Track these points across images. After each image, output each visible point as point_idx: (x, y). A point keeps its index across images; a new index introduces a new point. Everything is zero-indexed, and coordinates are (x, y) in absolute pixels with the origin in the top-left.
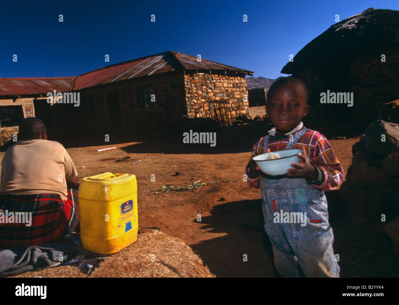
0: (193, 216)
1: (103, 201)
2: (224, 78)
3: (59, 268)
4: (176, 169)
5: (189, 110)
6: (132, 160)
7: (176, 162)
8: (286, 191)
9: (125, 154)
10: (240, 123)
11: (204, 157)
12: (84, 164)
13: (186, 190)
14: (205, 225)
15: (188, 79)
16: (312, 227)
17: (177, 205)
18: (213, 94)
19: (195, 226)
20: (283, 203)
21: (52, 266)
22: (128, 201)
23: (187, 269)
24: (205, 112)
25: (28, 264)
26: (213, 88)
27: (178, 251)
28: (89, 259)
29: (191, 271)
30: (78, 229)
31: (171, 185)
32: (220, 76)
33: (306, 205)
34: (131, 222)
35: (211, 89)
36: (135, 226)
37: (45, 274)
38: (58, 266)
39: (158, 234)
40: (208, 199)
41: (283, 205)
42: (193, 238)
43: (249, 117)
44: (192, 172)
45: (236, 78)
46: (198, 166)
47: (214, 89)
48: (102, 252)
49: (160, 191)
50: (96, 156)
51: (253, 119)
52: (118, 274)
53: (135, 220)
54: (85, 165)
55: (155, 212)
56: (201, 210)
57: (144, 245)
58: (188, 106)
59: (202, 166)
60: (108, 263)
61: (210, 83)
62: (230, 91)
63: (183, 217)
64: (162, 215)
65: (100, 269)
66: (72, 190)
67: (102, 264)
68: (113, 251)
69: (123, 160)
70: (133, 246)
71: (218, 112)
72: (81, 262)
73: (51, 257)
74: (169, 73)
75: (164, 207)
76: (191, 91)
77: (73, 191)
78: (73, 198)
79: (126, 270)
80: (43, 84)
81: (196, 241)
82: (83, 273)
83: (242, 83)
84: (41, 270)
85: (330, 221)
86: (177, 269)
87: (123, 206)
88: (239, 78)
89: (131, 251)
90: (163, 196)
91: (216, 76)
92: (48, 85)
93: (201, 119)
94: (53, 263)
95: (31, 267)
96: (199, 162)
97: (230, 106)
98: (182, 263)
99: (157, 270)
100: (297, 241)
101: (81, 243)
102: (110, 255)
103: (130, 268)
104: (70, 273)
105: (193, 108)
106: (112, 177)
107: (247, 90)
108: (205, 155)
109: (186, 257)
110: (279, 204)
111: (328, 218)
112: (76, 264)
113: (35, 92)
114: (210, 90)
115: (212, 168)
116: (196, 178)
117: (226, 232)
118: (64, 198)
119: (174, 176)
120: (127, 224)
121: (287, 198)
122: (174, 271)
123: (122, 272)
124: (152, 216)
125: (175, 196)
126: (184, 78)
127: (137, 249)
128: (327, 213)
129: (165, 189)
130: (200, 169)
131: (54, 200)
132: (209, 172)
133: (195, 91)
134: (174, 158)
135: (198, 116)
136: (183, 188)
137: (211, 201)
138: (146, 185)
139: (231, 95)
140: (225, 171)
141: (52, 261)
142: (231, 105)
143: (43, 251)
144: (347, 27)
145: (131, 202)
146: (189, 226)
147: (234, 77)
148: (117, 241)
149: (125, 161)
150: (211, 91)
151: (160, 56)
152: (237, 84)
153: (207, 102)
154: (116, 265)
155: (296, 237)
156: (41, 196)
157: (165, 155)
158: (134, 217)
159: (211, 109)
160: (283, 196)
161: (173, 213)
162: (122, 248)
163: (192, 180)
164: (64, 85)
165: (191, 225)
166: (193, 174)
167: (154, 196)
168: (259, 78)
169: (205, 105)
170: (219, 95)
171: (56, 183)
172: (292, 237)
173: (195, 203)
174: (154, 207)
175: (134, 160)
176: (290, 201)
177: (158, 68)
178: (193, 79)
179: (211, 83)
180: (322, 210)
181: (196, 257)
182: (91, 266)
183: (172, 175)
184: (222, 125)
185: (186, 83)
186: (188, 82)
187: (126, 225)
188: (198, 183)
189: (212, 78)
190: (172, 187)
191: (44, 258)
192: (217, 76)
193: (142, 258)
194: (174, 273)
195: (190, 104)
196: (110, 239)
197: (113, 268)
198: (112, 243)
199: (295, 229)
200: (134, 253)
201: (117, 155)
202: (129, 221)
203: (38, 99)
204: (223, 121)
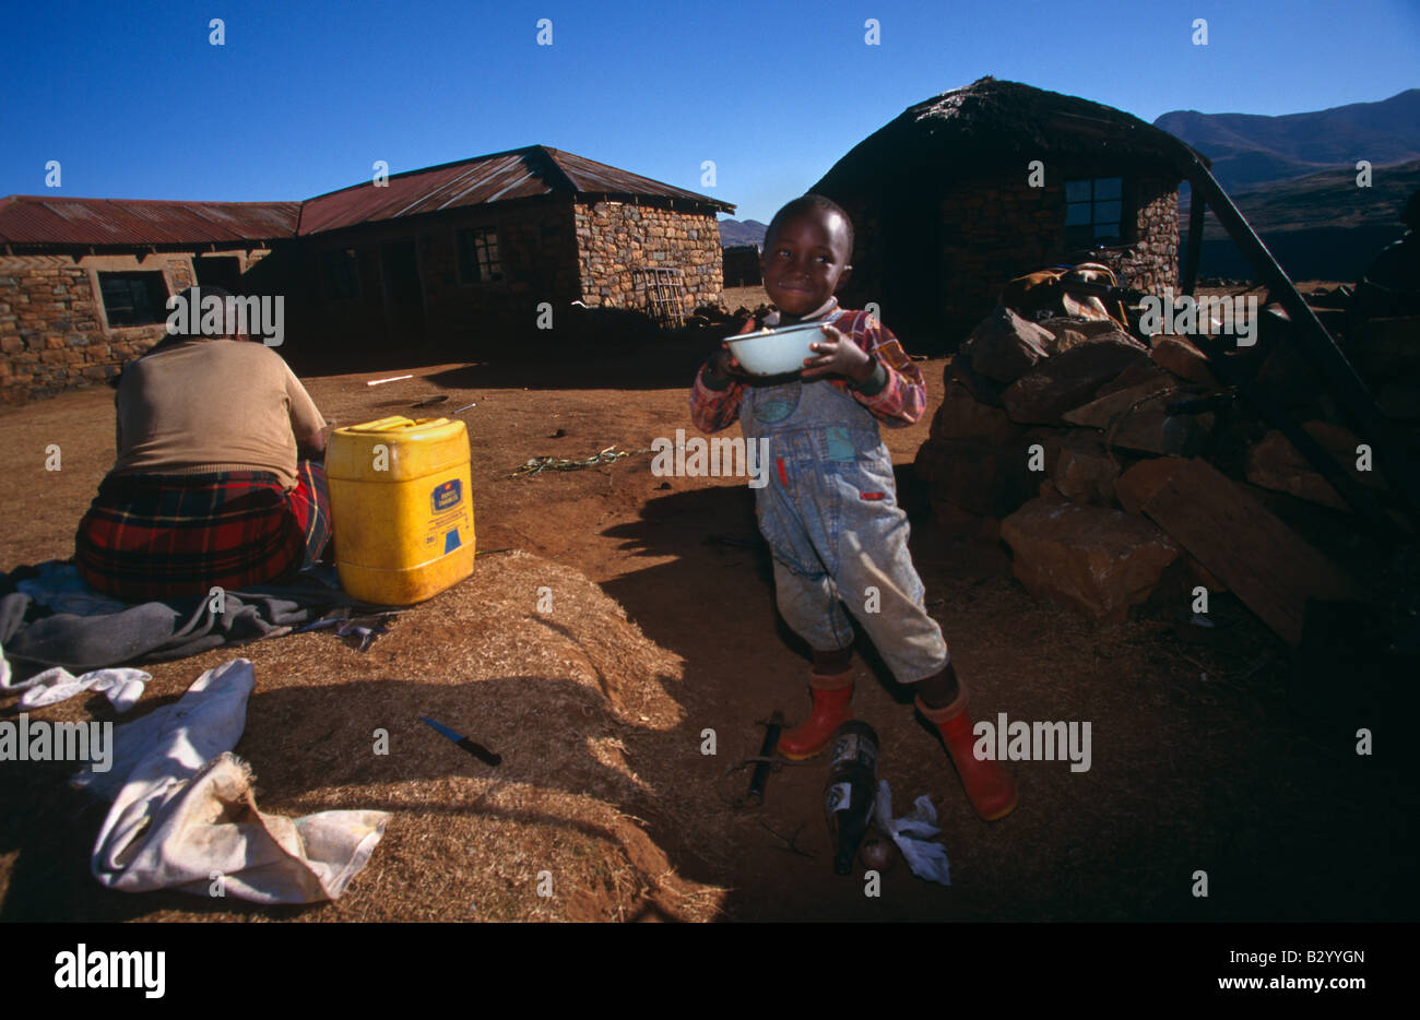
0: (599, 524)
1: (389, 482)
2: (668, 217)
3: (290, 638)
4: (558, 424)
5: (586, 289)
6: (451, 404)
7: (558, 407)
8: (808, 435)
9: (436, 391)
10: (704, 322)
11: (622, 396)
12: (336, 414)
13: (583, 467)
14: (628, 541)
15: (584, 214)
16: (866, 507)
17: (562, 500)
18: (641, 252)
19: (605, 545)
20: (801, 461)
21: (272, 634)
22: (448, 483)
23: (592, 630)
24: (623, 295)
25: (211, 633)
26: (642, 239)
27: (569, 592)
28: (361, 616)
29: (600, 632)
30: (330, 552)
31: (548, 458)
32: (660, 211)
33: (851, 465)
34: (460, 532)
35: (637, 240)
36: (468, 539)
37: (256, 652)
38: (287, 634)
39: (522, 558)
40: (633, 485)
41: (803, 466)
42: (601, 568)
43: (725, 308)
44: (596, 429)
45: (695, 218)
46: (609, 416)
47: (645, 242)
48: (392, 599)
49: (523, 470)
50: (365, 395)
51: (732, 313)
52: (432, 644)
53: (467, 527)
54: (338, 417)
55: (512, 517)
56: (618, 510)
57: (490, 582)
58: (583, 280)
59: (618, 416)
60: (407, 624)
61: (637, 225)
62: (682, 248)
63: (577, 526)
64: (528, 522)
65: (390, 636)
66: (308, 463)
67: (394, 626)
68: (416, 596)
69: (431, 405)
70: (464, 585)
71: (653, 295)
72: (343, 623)
73: (266, 613)
74: (538, 199)
75: (532, 505)
76: (590, 245)
77: (311, 465)
78: (312, 482)
79: (452, 635)
80: (216, 219)
81: (609, 576)
82: (348, 645)
83: (709, 230)
84: (245, 646)
85: (898, 495)
86: (570, 628)
87: (438, 493)
88: (702, 218)
89: (460, 595)
90: (529, 482)
91: (649, 210)
92: (230, 222)
93: (613, 310)
94: (275, 627)
95: (219, 639)
96: (610, 406)
97: (682, 283)
98: (581, 616)
99: (523, 633)
100: (835, 541)
101: (339, 582)
102: (413, 606)
103: (462, 629)
104: (317, 647)
105: (595, 285)
106: (408, 426)
107: (719, 246)
108: (625, 392)
109: (589, 603)
110: (792, 466)
111: (895, 490)
112: (332, 628)
113: (196, 238)
114: (634, 244)
115: (641, 420)
116: (605, 442)
117: (676, 554)
118: (290, 483)
119: (553, 437)
120: (448, 535)
121: (810, 450)
122: (562, 633)
123: (442, 639)
124: (506, 525)
125: (558, 482)
126: (574, 212)
127: (474, 592)
128: (892, 480)
129: (533, 466)
130: (612, 423)
131: (264, 485)
132: (634, 429)
133: (599, 244)
134: (552, 399)
135: (607, 303)
136: (576, 463)
137: (639, 491)
138: (490, 459)
139: (684, 258)
140: (669, 426)
141: (272, 622)
142: (684, 281)
143: (246, 601)
144: (941, 113)
145: (456, 485)
146: (591, 545)
147: (692, 215)
148: (425, 573)
149: (437, 408)
150: (637, 245)
151: (515, 157)
152: (698, 230)
153: (628, 270)
154: (428, 627)
155: (833, 533)
156: (227, 476)
157: (531, 393)
158: (464, 518)
159: (637, 288)
160: (801, 447)
161: (554, 519)
162: (438, 590)
163: (595, 445)
164: (272, 221)
165: (596, 542)
166: (598, 434)
167: (509, 482)
168: (746, 222)
169: (624, 278)
170: (656, 255)
171: (268, 448)
172: (826, 534)
173: (605, 496)
174: (510, 507)
175: (460, 404)
176: (816, 455)
177: (510, 187)
178: (596, 214)
179: (638, 227)
180: (883, 474)
181: (611, 603)
182: (367, 631)
183: (549, 435)
184: (662, 326)
185: (578, 224)
186: (583, 222)
187: (447, 538)
188: (610, 451)
189: (641, 215)
190: (550, 461)
191: (251, 616)
192: (652, 210)
193: (489, 608)
194: (564, 637)
195: (589, 275)
196: (409, 569)
197: (420, 632)
198: (415, 578)
199: (829, 515)
200: (469, 598)
201: (418, 393)
202: (452, 528)
203: (205, 255)
204: (664, 316)
